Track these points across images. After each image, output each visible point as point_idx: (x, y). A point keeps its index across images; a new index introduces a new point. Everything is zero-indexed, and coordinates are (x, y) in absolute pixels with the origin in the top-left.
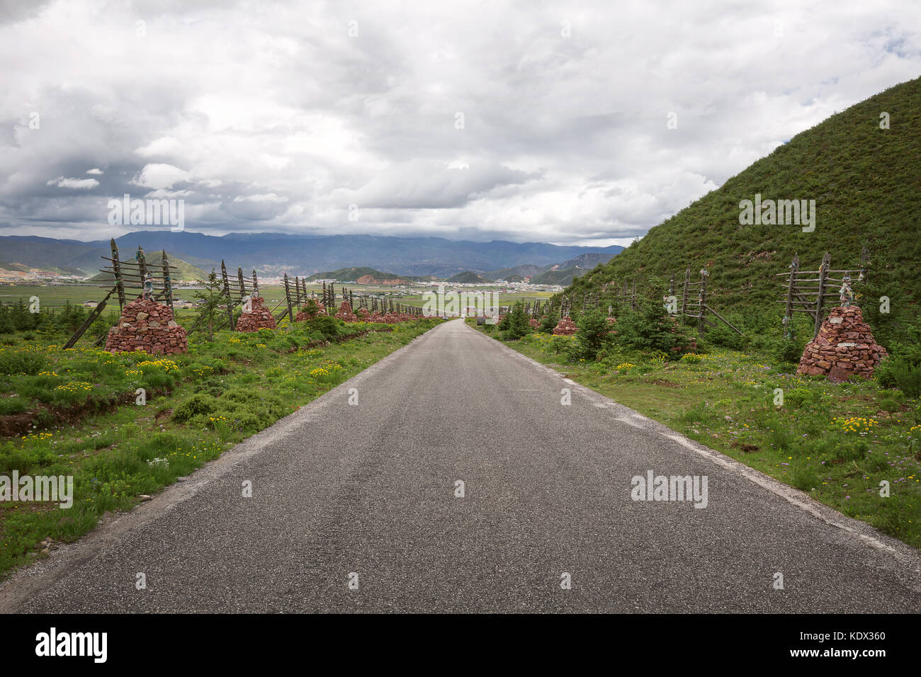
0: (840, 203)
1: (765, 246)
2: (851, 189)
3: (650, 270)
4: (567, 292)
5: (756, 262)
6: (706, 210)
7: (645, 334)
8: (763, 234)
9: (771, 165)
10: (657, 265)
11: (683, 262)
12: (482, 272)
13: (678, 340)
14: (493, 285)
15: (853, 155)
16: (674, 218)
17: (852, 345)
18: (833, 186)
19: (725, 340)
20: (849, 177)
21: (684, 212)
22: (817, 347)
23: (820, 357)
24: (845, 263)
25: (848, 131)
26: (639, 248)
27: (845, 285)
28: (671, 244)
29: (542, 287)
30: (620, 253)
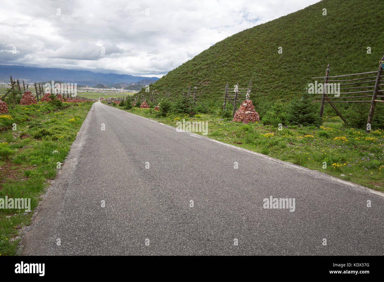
0: (229, 66)
1: (206, 79)
2: (233, 62)
3: (169, 86)
4: (140, 93)
5: (203, 85)
6: (187, 66)
7: (182, 108)
8: (206, 75)
9: (209, 52)
10: (171, 85)
11: (180, 84)
12: (106, 84)
13: (192, 110)
14: (110, 89)
15: (233, 51)
16: (177, 69)
17: (250, 112)
18: (227, 61)
19: (202, 110)
20: (232, 58)
21: (180, 67)
22: (239, 112)
23: (240, 116)
24: (231, 86)
25: (232, 43)
26: (165, 78)
27: (247, 93)
28: (176, 77)
29: (129, 91)
30: (158, 80)
